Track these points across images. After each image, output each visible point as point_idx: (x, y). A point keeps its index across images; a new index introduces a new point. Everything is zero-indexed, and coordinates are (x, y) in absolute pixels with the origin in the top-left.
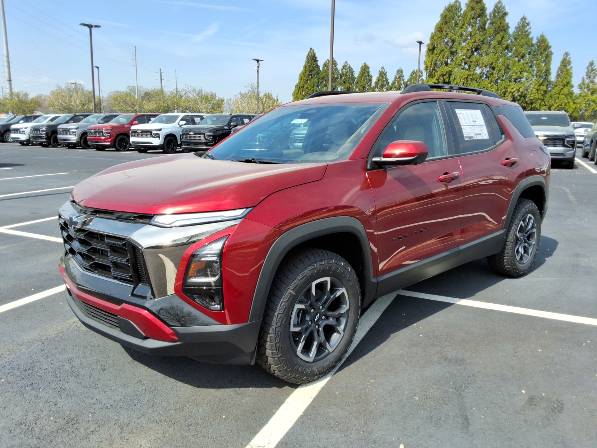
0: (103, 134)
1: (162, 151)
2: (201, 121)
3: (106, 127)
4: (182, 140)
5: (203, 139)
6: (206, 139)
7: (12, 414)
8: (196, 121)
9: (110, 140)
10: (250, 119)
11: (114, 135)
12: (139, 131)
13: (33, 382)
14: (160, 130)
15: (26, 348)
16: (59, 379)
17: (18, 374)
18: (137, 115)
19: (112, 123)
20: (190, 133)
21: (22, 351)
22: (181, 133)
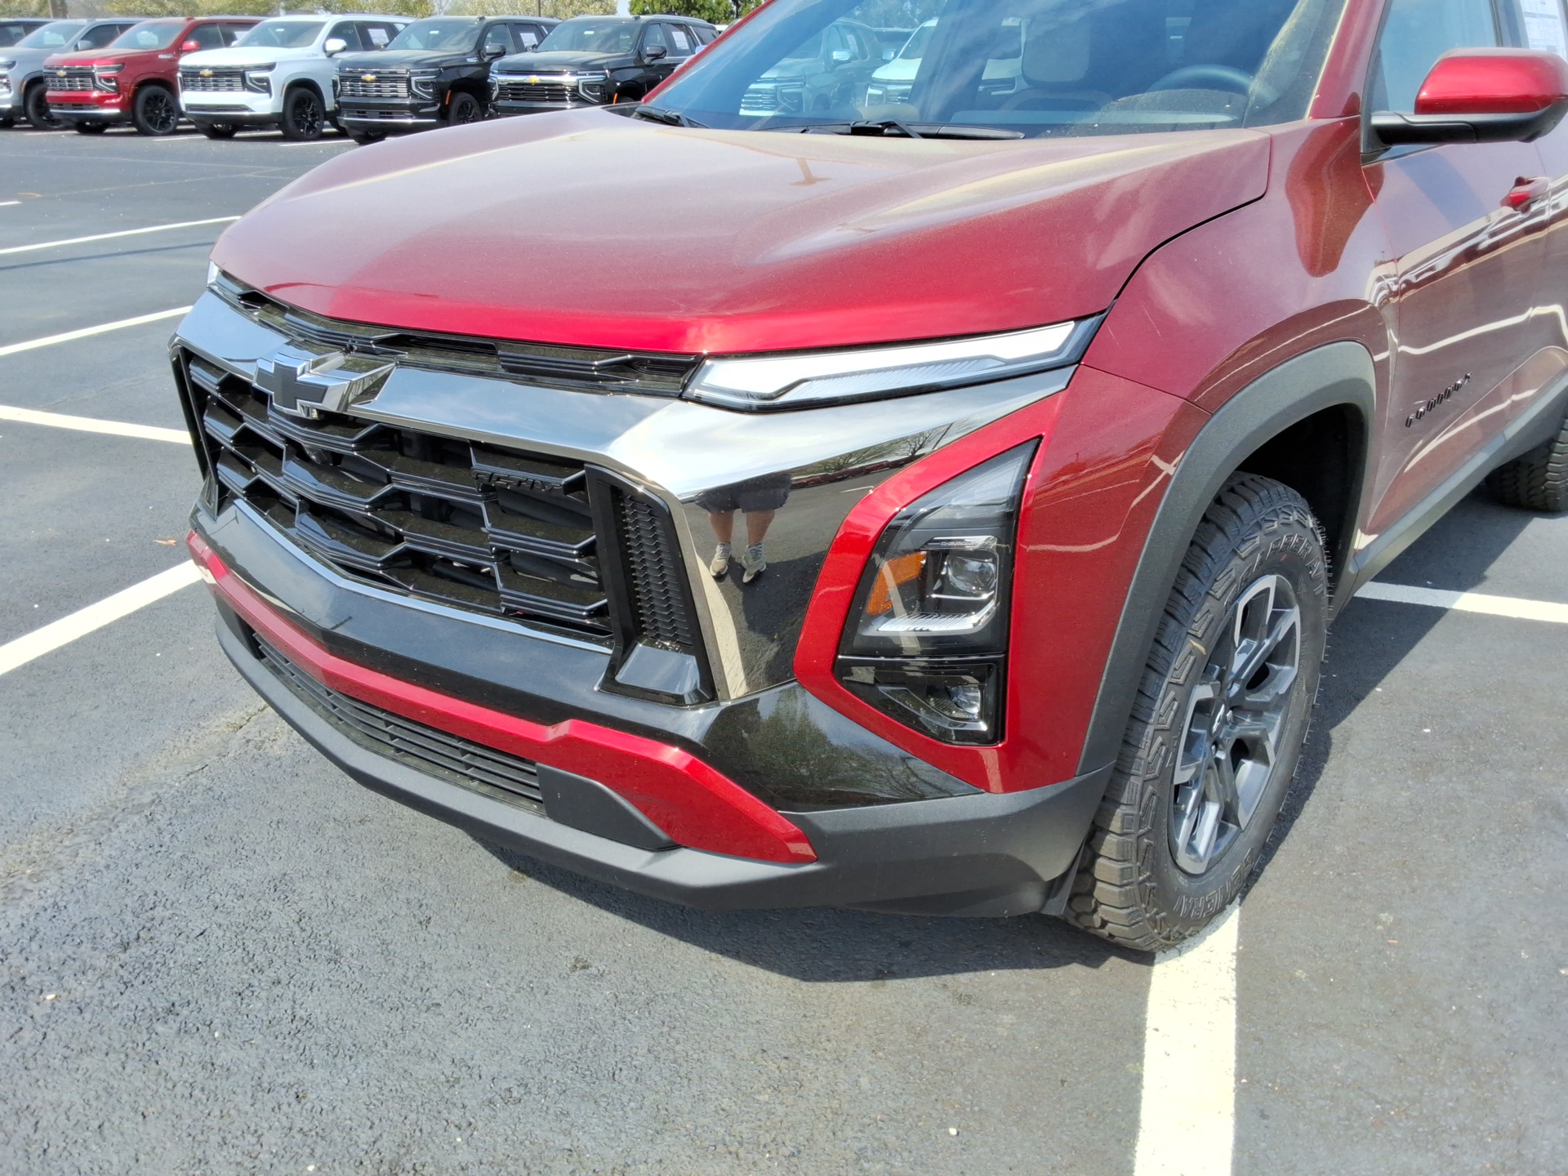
0: (94, 82)
1: (279, 132)
2: (391, 40)
3: (103, 59)
4: (341, 99)
5: (406, 95)
6: (414, 95)
7: (142, 1157)
8: (375, 41)
9: (118, 100)
10: (541, 36)
11: (128, 86)
12: (207, 72)
13: (175, 998)
14: (270, 67)
15: (92, 845)
16: (270, 973)
17: (101, 962)
18: (191, 22)
19: (117, 48)
20: (363, 77)
21: (79, 860)
22: (336, 78)
